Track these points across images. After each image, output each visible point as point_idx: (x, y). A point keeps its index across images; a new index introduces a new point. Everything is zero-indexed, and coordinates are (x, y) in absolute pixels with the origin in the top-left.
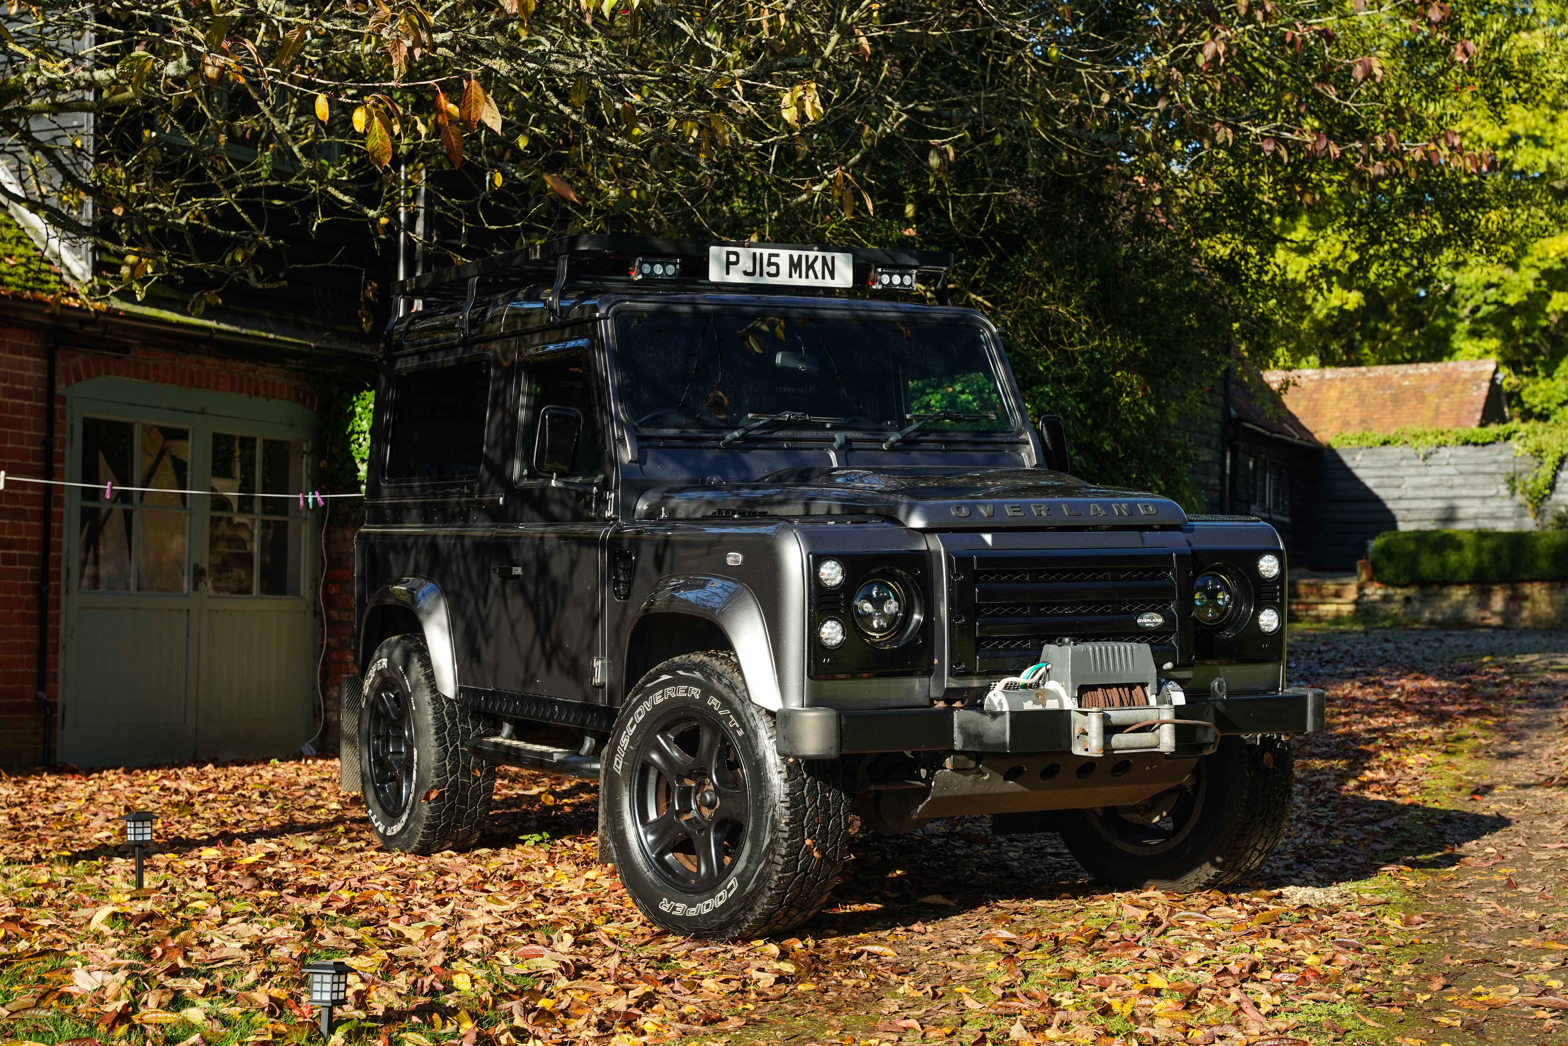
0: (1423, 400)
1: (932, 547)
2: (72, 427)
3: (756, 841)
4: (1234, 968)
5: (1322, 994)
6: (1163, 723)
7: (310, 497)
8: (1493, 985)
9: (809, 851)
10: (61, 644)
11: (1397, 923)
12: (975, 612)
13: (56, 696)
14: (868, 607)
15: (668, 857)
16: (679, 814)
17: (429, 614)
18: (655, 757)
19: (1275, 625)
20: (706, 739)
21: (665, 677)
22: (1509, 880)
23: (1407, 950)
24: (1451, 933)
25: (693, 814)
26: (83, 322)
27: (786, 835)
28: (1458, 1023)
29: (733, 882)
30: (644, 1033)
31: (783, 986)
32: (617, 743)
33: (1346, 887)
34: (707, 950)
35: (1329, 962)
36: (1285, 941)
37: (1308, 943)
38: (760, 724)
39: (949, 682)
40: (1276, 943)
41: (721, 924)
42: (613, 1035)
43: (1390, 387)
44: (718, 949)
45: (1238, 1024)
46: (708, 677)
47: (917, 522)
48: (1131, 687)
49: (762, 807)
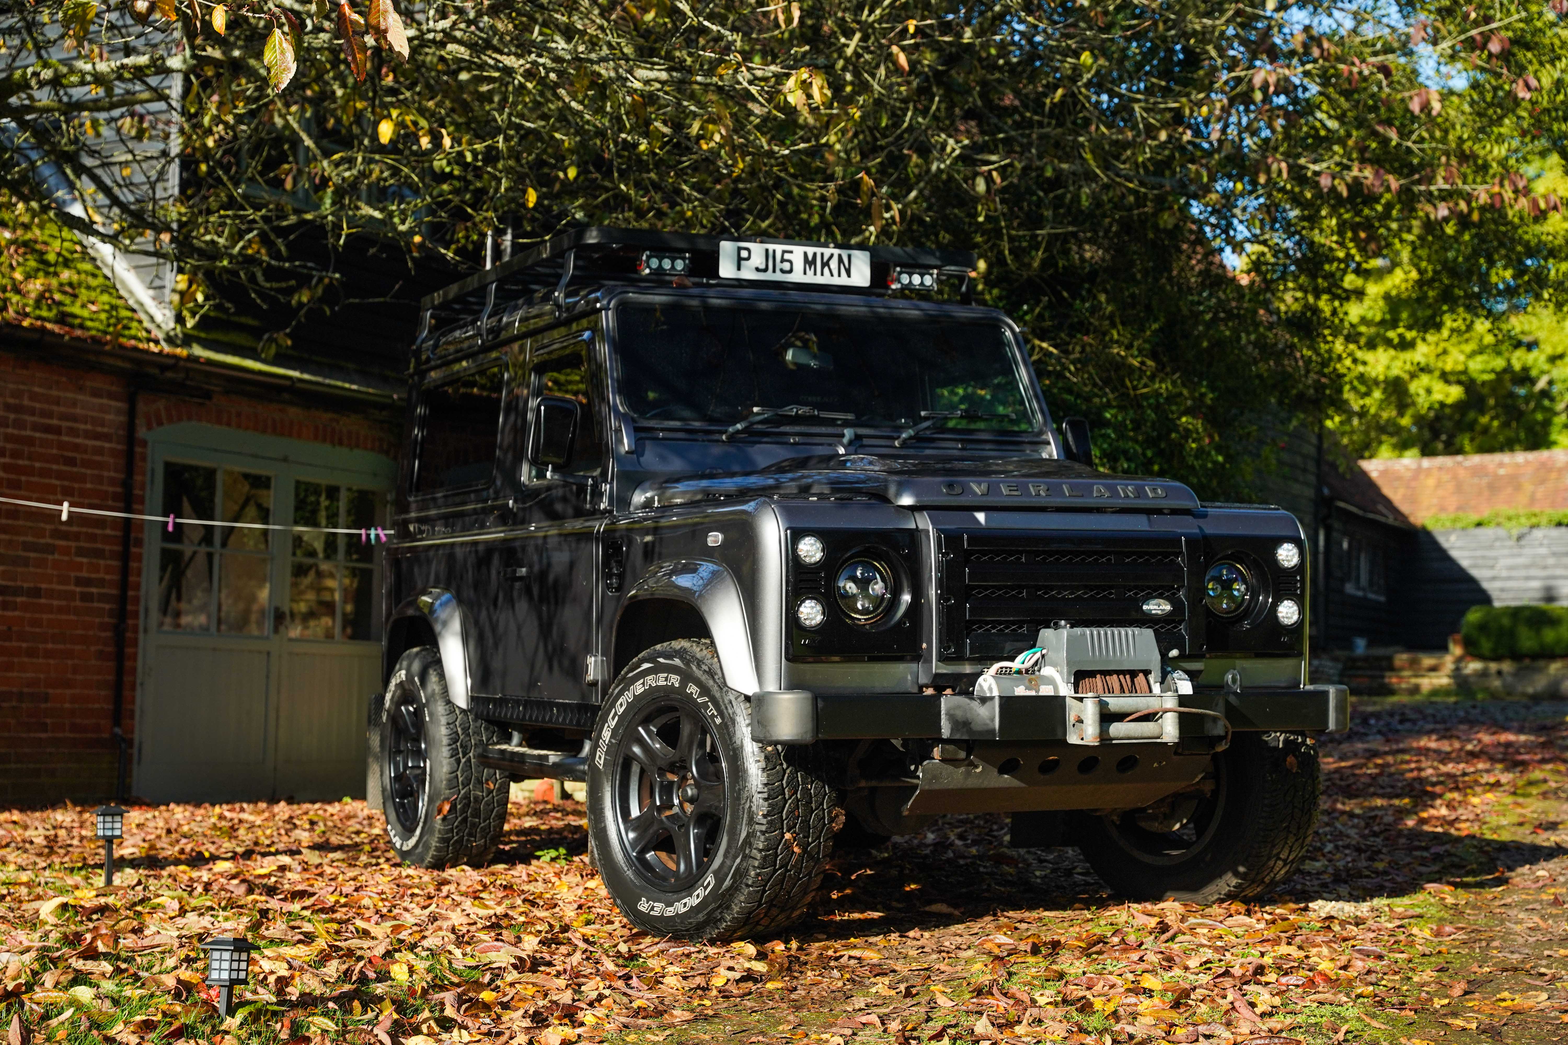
0: (1518, 488)
1: (921, 527)
2: (153, 470)
3: (733, 834)
4: (1237, 971)
5: (1329, 996)
6: (1166, 712)
7: (373, 533)
8: (1522, 992)
9: (788, 846)
10: (138, 681)
11: (1427, 933)
12: (966, 593)
13: (132, 732)
14: (851, 587)
15: (650, 855)
16: (660, 809)
17: (445, 624)
18: (636, 750)
19: (1295, 617)
20: (686, 729)
21: (646, 666)
22: (1556, 899)
23: (1433, 959)
24: (1484, 944)
25: (676, 810)
26: (164, 368)
27: (764, 828)
28: (1474, 1026)
29: (710, 879)
30: (582, 1024)
31: (750, 984)
32: (599, 737)
33: (1380, 902)
34: (680, 950)
35: (1345, 968)
36: (1300, 948)
37: (1325, 951)
38: (738, 711)
39: (936, 667)
40: (1292, 950)
41: (698, 924)
42: (548, 1026)
43: (1486, 475)
44: (693, 949)
45: (1228, 1024)
46: (687, 663)
47: (907, 500)
48: (1133, 674)
49: (738, 798)
